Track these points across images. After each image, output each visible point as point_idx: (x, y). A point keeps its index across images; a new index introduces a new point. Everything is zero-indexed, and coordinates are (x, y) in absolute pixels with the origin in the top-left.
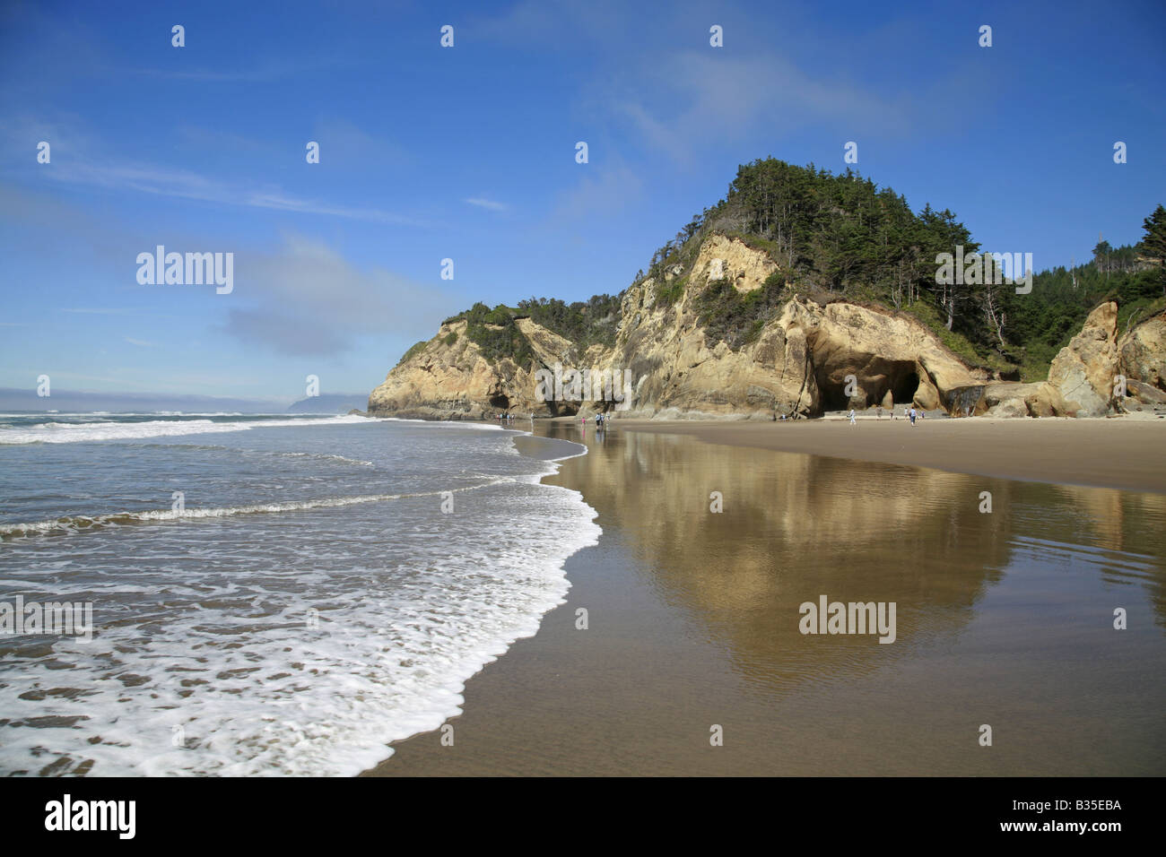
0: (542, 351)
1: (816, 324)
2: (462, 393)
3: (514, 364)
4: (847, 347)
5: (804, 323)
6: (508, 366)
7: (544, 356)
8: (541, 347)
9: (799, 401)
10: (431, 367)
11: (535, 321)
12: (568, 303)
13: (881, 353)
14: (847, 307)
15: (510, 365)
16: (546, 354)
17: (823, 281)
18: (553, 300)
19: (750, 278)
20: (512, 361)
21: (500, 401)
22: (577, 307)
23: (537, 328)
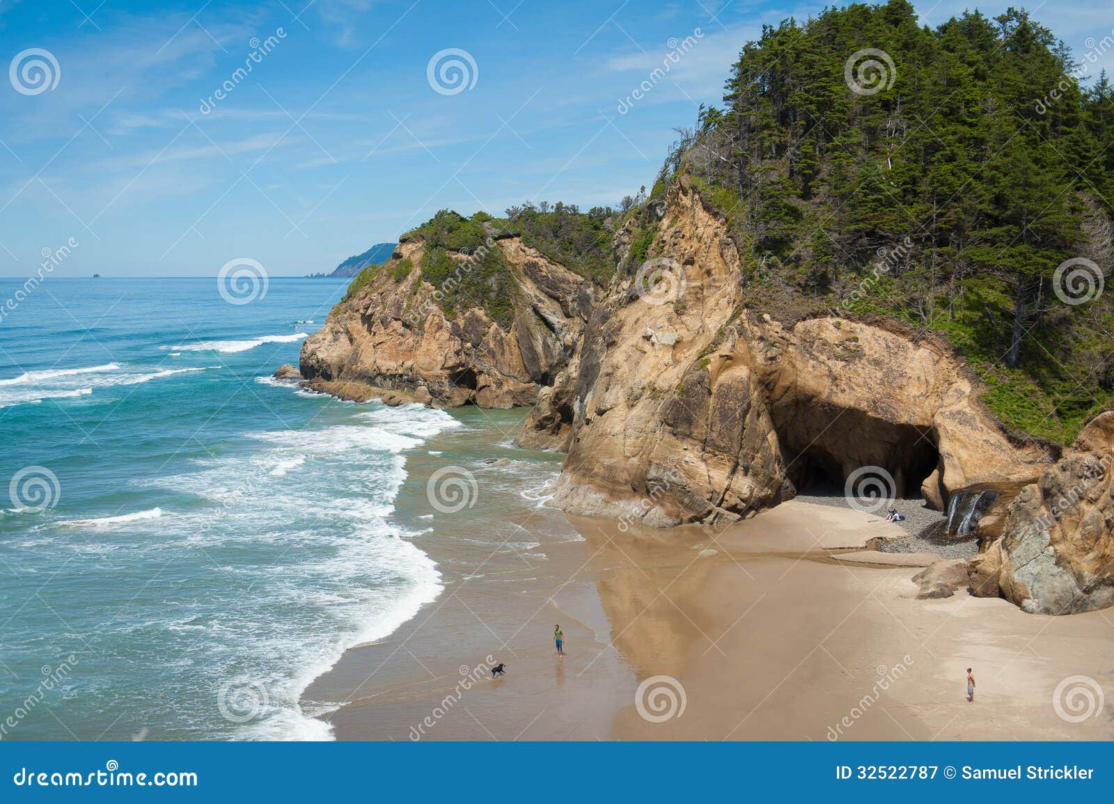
0: (537, 293)
1: (772, 359)
2: (408, 364)
3: (485, 319)
4: (824, 396)
5: (753, 358)
6: (475, 320)
7: (540, 301)
8: (535, 287)
9: (727, 489)
10: (371, 315)
11: (527, 242)
12: (585, 210)
13: (876, 411)
14: (838, 326)
15: (478, 320)
16: (542, 296)
17: (800, 279)
18: (559, 206)
19: (700, 267)
20: (482, 312)
21: (464, 377)
22: (598, 218)
23: (532, 255)
